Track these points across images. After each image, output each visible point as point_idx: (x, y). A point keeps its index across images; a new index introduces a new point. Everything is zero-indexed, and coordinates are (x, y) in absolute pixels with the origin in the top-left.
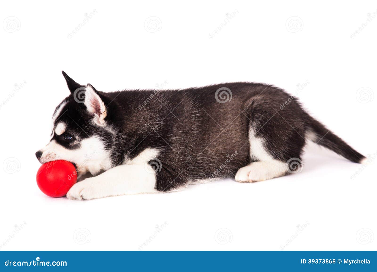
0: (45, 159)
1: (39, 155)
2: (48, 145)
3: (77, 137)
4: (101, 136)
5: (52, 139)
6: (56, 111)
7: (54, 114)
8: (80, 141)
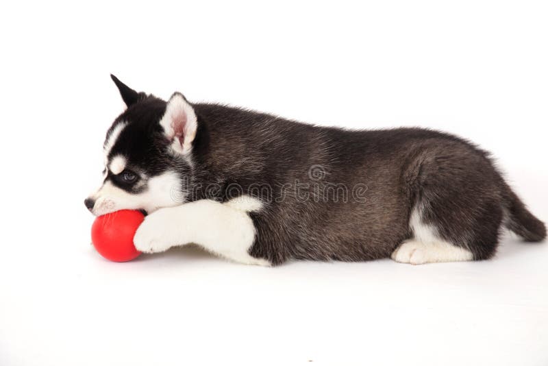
0: (100, 210)
1: (90, 204)
2: (101, 189)
3: (143, 176)
4: (179, 172)
5: (107, 179)
6: (108, 137)
7: (106, 142)
8: (147, 180)
